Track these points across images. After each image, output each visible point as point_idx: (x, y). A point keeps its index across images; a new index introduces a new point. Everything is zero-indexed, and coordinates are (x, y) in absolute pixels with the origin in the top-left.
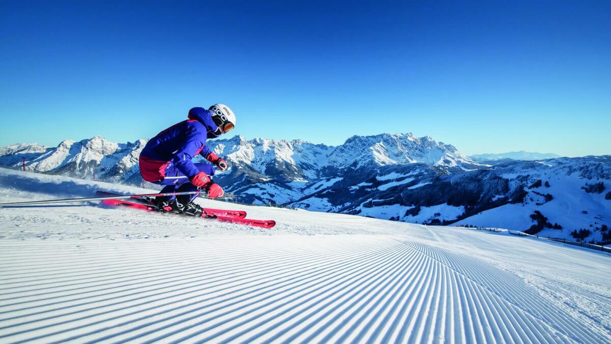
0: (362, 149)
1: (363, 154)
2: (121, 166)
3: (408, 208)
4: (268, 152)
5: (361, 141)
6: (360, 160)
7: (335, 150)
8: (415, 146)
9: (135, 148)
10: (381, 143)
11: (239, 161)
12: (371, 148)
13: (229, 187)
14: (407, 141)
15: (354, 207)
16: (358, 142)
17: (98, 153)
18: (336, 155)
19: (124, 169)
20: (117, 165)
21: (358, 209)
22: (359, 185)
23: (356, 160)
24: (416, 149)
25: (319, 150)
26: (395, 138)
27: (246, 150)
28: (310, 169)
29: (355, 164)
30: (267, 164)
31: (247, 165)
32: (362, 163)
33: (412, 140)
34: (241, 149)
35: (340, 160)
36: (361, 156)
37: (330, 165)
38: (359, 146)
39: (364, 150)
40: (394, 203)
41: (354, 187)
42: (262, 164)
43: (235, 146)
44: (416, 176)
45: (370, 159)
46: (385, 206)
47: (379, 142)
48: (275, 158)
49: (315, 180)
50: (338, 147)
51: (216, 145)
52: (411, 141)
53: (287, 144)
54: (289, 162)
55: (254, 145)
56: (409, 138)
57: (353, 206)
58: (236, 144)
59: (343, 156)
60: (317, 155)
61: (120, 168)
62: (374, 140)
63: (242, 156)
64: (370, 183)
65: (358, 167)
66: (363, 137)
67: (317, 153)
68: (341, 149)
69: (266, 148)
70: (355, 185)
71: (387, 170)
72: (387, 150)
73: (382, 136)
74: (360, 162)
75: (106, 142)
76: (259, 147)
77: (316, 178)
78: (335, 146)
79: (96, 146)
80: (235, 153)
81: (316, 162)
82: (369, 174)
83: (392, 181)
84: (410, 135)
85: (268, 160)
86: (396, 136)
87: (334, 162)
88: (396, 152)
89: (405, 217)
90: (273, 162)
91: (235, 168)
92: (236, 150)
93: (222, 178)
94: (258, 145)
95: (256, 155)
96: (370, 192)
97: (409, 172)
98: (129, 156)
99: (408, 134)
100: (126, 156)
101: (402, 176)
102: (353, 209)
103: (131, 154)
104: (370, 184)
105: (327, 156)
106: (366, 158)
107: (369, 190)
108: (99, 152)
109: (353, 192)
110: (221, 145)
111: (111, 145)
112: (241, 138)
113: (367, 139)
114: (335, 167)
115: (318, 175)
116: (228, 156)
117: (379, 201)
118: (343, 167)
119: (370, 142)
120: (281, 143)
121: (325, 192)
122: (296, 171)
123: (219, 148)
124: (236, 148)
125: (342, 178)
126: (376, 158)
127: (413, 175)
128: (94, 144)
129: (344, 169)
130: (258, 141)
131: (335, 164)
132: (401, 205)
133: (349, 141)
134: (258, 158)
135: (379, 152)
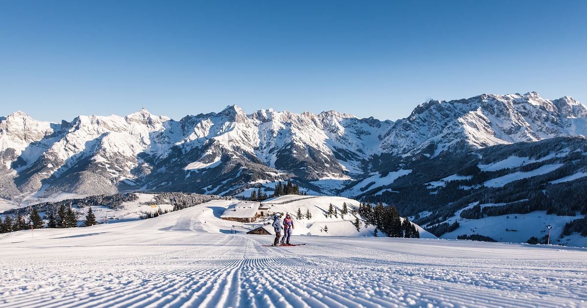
0: (442, 123)
1: (445, 131)
2: (50, 157)
3: (568, 219)
4: (281, 133)
5: (440, 108)
6: (441, 141)
7: (394, 127)
8: (544, 115)
9: (73, 129)
10: (479, 112)
11: (234, 147)
12: (461, 120)
13: (213, 187)
14: (527, 107)
15: (440, 219)
16: (434, 111)
17: (17, 138)
18: (397, 135)
19: (56, 163)
20: (44, 156)
21: (451, 221)
22: (445, 179)
23: (433, 142)
24: (547, 120)
25: (366, 127)
26: (505, 101)
27: (245, 129)
28: (350, 159)
29: (432, 148)
30: (278, 152)
31: (246, 154)
32: (444, 147)
33: (538, 104)
34: (236, 127)
35: (403, 143)
36: (442, 135)
37: (385, 151)
38: (437, 118)
39: (446, 124)
40: (532, 210)
41: (435, 184)
42: (271, 151)
43: (227, 123)
44: (565, 160)
45: (459, 140)
46: (512, 216)
47: (475, 109)
48: (292, 141)
49: (359, 176)
50: (399, 121)
51: (197, 123)
52: (535, 107)
53: (313, 120)
54: (315, 147)
55: (258, 122)
56: (530, 101)
57: (438, 216)
58: (229, 121)
59: (408, 136)
60: (362, 136)
61: (48, 160)
62: (465, 107)
63: (238, 139)
64: (466, 175)
65: (437, 153)
66: (444, 101)
67: (362, 133)
68: (404, 125)
69: (277, 125)
70: (437, 180)
71: (499, 152)
72: (490, 123)
73: (479, 99)
74: (440, 145)
75: (29, 121)
76: (266, 124)
77: (362, 173)
78: (394, 120)
79: (15, 126)
80: (226, 134)
81: (361, 147)
82: (462, 162)
83: (514, 170)
84: (532, 95)
85: (281, 145)
86: (507, 99)
87: (393, 146)
88: (507, 126)
89: (562, 237)
90: (289, 147)
91: (226, 158)
92: (229, 129)
93: (204, 172)
94: (264, 121)
95: (260, 137)
96: (468, 192)
97: (548, 153)
98: (63, 142)
99: (528, 94)
100: (59, 141)
101: (533, 161)
102: (439, 222)
103: (66, 138)
104: (469, 178)
105: (380, 137)
106: (451, 137)
107: (466, 188)
108: (19, 137)
109: (436, 193)
110: (204, 122)
111: (37, 125)
112: (237, 109)
113: (451, 106)
114: (393, 155)
115: (365, 169)
116: (216, 138)
117: (497, 205)
118: (409, 154)
119: (457, 111)
120: (303, 117)
121: (380, 193)
122: (326, 161)
123: (202, 127)
124: (229, 127)
125: (410, 171)
126: (471, 137)
127: (557, 159)
128: (12, 123)
129: (412, 157)
130: (265, 115)
131: (395, 150)
132: (549, 213)
133: (419, 110)
134: (265, 142)
135: (475, 127)
